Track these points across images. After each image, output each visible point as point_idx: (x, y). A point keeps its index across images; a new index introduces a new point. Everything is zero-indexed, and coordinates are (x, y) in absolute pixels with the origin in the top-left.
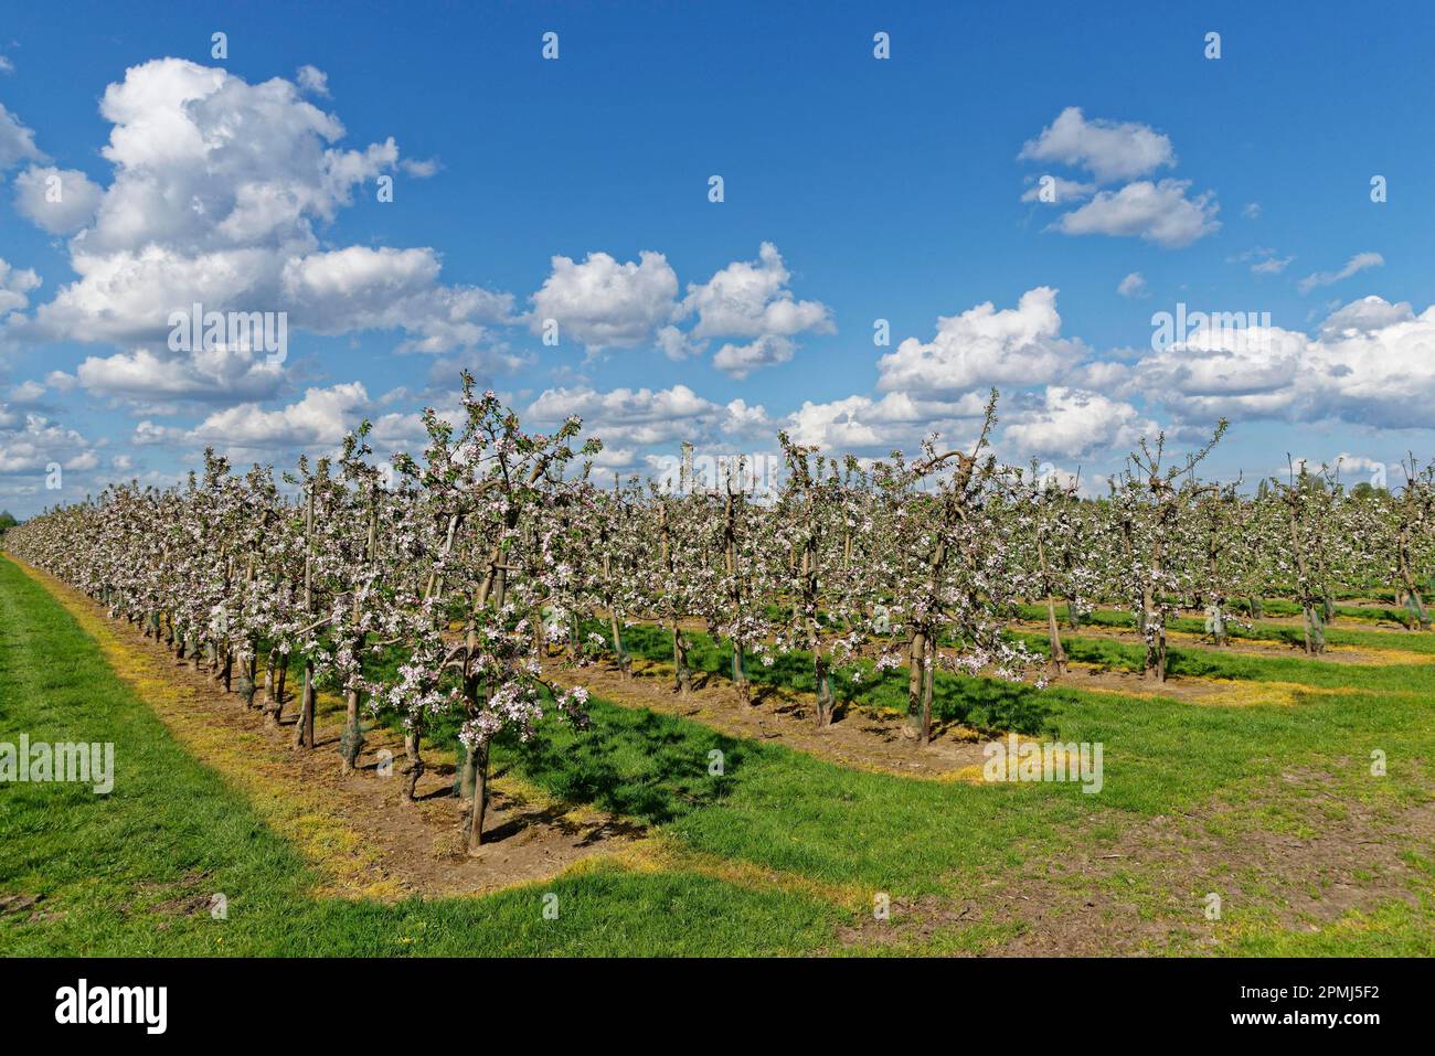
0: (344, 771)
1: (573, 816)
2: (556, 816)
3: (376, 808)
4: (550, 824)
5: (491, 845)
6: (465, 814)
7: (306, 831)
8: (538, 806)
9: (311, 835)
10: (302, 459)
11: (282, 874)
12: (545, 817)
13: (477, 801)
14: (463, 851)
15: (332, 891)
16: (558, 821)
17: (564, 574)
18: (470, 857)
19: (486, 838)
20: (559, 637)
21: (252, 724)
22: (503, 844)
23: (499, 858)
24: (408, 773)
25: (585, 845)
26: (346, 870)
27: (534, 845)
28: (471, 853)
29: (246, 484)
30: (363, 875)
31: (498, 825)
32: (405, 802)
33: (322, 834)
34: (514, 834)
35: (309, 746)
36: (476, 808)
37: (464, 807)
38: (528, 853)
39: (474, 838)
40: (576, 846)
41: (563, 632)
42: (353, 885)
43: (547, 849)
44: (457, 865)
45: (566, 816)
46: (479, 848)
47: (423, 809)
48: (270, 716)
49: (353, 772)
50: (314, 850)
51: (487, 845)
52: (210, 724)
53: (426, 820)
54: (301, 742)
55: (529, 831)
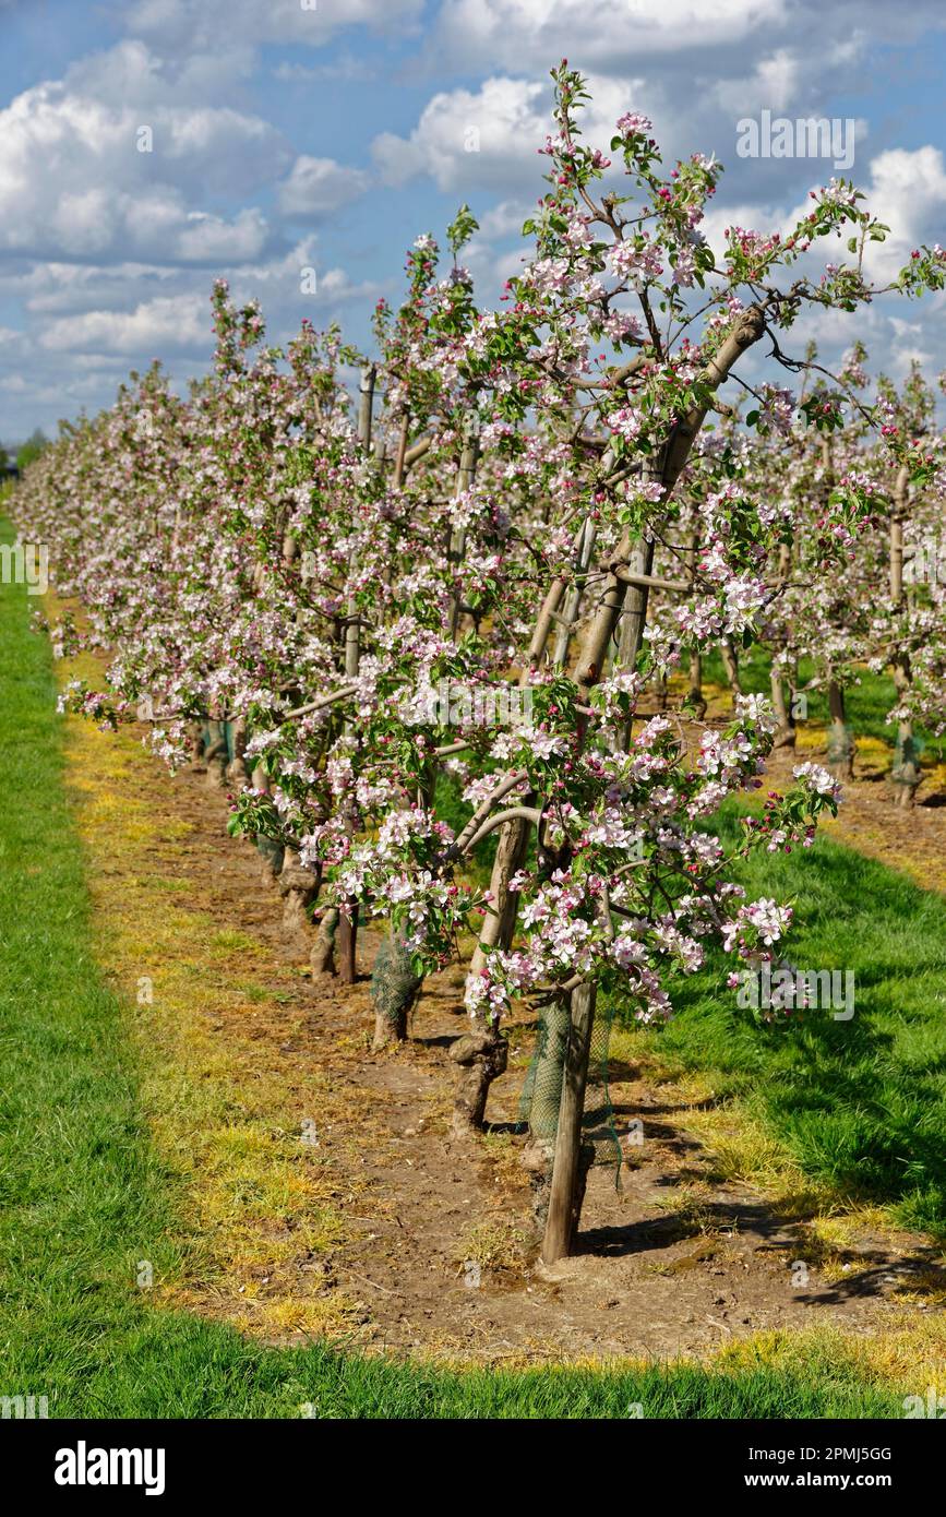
0: (379, 1041)
1: (826, 1228)
2: (789, 1220)
3: (398, 1135)
4: (766, 1236)
5: (594, 1260)
6: (539, 1178)
7: (218, 1157)
8: (756, 1191)
9: (222, 1169)
10: (380, 308)
11: (113, 1243)
12: (758, 1220)
13: (559, 1151)
14: (522, 1263)
15: (200, 1297)
16: (794, 1232)
17: (741, 604)
18: (535, 1279)
19: (578, 1243)
20: (721, 765)
21: (260, 916)
22: (626, 1264)
23: (603, 1292)
24: (468, 1062)
25: (824, 1300)
26: (250, 1256)
27: (701, 1278)
28: (542, 1270)
29: (287, 372)
30: (281, 1275)
31: (641, 1217)
32: (460, 1128)
33: (247, 1171)
34: (665, 1245)
35: (345, 976)
36: (557, 1165)
37: (532, 1158)
38: (673, 1296)
39: (551, 1237)
40: (803, 1299)
41: (734, 755)
42: (249, 1293)
43: (723, 1293)
44: (496, 1294)
45: (813, 1223)
46: (562, 1264)
47: (492, 1151)
48: (294, 901)
49: (396, 1044)
50: (214, 1203)
51: (582, 1260)
52: (178, 903)
53: (486, 1179)
54: (328, 964)
55: (703, 1242)
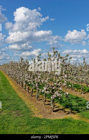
0: (36, 100)
1: (66, 110)
3: (40, 105)
7: (31, 107)
8: (61, 108)
11: (28, 112)
12: (62, 110)
15: (34, 115)
16: (64, 110)
17: (66, 76)
19: (54, 111)
21: (25, 93)
22: (56, 112)
23: (56, 114)
24: (44, 101)
25: (67, 114)
26: (36, 113)
28: (52, 113)
29: (25, 62)
30: (38, 114)
32: (44, 105)
33: (33, 108)
36: (53, 107)
37: (51, 107)
38: (59, 114)
39: (52, 111)
41: (65, 84)
43: (62, 114)
44: (50, 114)
48: (27, 92)
50: (32, 110)
52: (20, 92)
53: (46, 108)
54: (31, 96)
55: (60, 111)
